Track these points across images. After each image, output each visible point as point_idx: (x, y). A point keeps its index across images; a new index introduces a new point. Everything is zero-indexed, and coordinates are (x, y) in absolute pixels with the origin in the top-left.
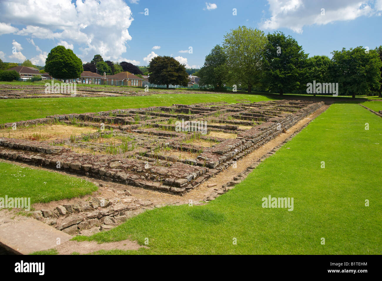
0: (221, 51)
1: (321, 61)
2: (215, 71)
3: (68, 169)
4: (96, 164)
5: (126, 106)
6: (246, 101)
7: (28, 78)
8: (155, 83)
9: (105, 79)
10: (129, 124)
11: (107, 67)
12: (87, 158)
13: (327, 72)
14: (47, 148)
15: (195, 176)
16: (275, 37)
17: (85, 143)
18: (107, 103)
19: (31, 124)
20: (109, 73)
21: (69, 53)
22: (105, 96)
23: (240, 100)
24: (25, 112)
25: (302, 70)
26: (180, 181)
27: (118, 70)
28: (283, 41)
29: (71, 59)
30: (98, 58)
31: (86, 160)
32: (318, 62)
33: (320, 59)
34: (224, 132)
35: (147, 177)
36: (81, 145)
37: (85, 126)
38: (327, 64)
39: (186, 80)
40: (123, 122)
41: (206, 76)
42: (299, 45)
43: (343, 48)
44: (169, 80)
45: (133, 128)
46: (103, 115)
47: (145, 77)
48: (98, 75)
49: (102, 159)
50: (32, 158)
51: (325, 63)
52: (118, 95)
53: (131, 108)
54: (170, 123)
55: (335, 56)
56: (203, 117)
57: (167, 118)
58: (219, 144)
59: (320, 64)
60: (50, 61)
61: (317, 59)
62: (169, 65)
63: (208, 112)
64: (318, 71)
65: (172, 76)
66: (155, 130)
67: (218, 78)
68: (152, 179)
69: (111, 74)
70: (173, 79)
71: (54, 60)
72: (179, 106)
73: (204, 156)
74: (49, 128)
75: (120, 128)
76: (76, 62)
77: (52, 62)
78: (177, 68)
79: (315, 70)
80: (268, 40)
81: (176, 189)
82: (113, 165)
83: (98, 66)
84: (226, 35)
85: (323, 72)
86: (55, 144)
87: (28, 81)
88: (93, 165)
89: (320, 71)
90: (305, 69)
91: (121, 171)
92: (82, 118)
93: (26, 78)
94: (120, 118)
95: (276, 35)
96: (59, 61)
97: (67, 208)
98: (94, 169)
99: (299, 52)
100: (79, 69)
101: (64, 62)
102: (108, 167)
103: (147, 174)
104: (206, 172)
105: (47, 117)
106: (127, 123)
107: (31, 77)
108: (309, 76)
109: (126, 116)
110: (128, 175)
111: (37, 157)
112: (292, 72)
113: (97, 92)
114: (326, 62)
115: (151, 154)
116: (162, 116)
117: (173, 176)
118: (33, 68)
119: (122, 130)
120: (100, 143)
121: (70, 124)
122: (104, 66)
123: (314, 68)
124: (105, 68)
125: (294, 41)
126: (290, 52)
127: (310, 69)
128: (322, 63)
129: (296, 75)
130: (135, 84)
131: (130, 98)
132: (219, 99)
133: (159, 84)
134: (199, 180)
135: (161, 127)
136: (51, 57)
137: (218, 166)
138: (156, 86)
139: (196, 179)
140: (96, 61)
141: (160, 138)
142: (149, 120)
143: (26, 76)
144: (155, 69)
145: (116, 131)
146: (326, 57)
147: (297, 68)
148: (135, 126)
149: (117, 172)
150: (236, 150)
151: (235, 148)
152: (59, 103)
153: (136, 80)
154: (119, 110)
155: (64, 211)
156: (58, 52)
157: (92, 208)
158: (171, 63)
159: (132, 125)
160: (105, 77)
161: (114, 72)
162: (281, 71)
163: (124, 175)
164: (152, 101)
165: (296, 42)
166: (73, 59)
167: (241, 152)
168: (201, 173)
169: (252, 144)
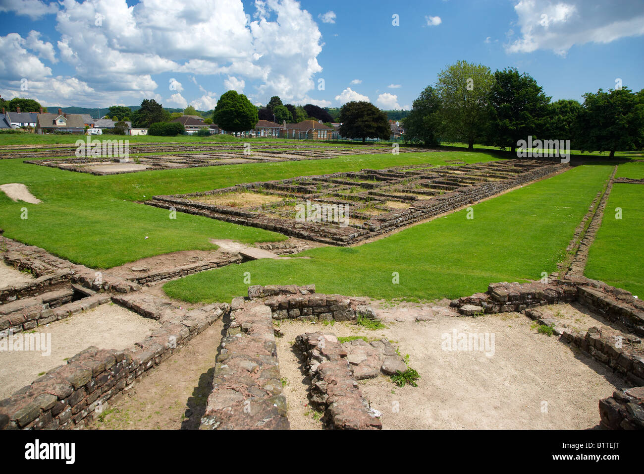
0: (434, 95)
1: (567, 108)
2: (424, 121)
3: (266, 228)
4: (285, 225)
5: (309, 173)
6: (459, 162)
7: (194, 132)
8: (348, 137)
9: (285, 129)
10: (312, 193)
11: (287, 112)
12: (278, 221)
13: (576, 122)
14: (247, 213)
15: (356, 236)
16: (506, 75)
17: (274, 210)
18: (290, 170)
19: (224, 192)
20: (289, 119)
21: (242, 99)
22: (286, 160)
23: (450, 161)
24: (216, 181)
25: (541, 120)
26: (344, 238)
27: (301, 117)
28: (515, 81)
29: (245, 107)
30: (276, 101)
31: (277, 222)
32: (563, 109)
33: (566, 105)
34: (402, 202)
35: (321, 235)
36: (271, 212)
37: (271, 194)
38: (576, 110)
39: (387, 132)
40: (306, 191)
41: (412, 128)
42: (539, 85)
43: (599, 89)
44: (365, 132)
45: (315, 197)
46: (286, 183)
47: (336, 125)
48: (276, 124)
49: (289, 222)
50: (238, 220)
51: (573, 110)
52: (300, 157)
53: (315, 174)
54: (352, 192)
55: (586, 100)
56: (390, 185)
57: (350, 187)
58: (387, 213)
59: (566, 111)
60: (220, 110)
61: (563, 105)
62: (366, 113)
63: (397, 180)
64: (563, 121)
65: (369, 127)
66: (334, 199)
67: (429, 130)
68: (325, 236)
69: (292, 122)
70: (371, 131)
71: (225, 109)
72: (368, 172)
73: (370, 222)
74: (240, 196)
75: (302, 197)
76: (250, 111)
77: (221, 112)
78: (375, 116)
79: (559, 119)
80: (497, 79)
81: (340, 243)
82: (297, 226)
83: (276, 111)
84: (440, 72)
85: (569, 123)
86: (251, 210)
87: (194, 134)
88: (283, 226)
89: (566, 121)
90: (544, 118)
91: (303, 231)
92: (267, 186)
93: (192, 132)
94: (303, 187)
95: (507, 72)
96: (231, 110)
97: (272, 246)
98: (284, 229)
99: (537, 94)
100: (254, 119)
101: (236, 111)
102: (294, 227)
103: (321, 233)
104: (367, 233)
105: (236, 186)
106: (310, 192)
107: (196, 129)
108: (550, 128)
109: (309, 184)
110: (308, 233)
111: (241, 219)
112: (526, 122)
113: (278, 153)
114: (574, 108)
116: (346, 183)
117: (339, 234)
118: (196, 117)
119: (305, 198)
120: (286, 210)
121: (257, 192)
122: (283, 112)
123: (557, 117)
124: (284, 115)
125: (531, 80)
126: (525, 95)
127: (552, 118)
128: (569, 110)
129: (532, 127)
130: (322, 136)
131: (315, 162)
132: (421, 161)
133: (353, 137)
134: (359, 238)
135: (341, 196)
136: (221, 104)
137: (379, 230)
138: (350, 140)
139: (357, 237)
140: (273, 105)
142: (331, 189)
143: (191, 129)
144: (348, 118)
145: (300, 200)
146: (575, 102)
147: (534, 117)
148: (316, 195)
149: (300, 231)
150: (401, 219)
151: (400, 217)
152: (245, 170)
153: (324, 131)
154: (302, 177)
155: (271, 247)
156: (229, 98)
157: (286, 248)
158: (369, 110)
159: (314, 194)
160: (284, 126)
161: (296, 118)
162: (511, 120)
163: (305, 233)
164: (338, 165)
165: (535, 81)
166: (247, 107)
167: (406, 220)
168: (362, 234)
169: (422, 214)
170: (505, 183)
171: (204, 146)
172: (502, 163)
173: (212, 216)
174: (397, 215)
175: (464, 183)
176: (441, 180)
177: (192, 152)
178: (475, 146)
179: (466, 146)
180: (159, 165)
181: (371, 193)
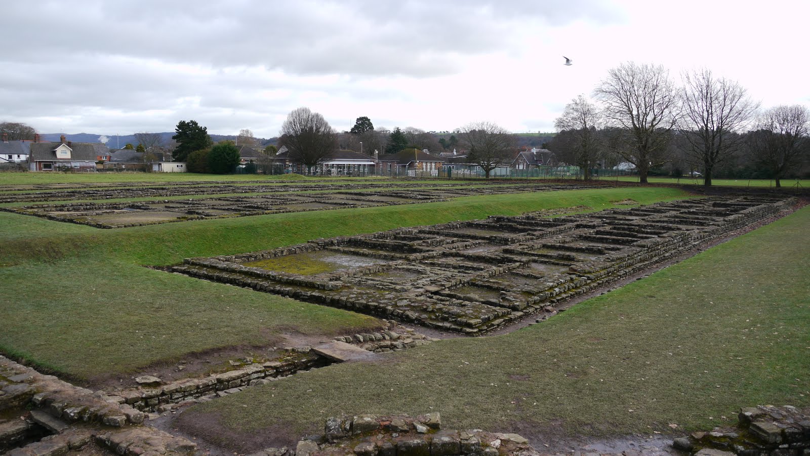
4: (382, 302)
6: (630, 202)
9: (377, 162)
10: (419, 252)
14: (325, 284)
15: (491, 318)
23: (616, 201)
26: (473, 321)
30: (363, 124)
31: (371, 298)
34: (555, 263)
35: (437, 317)
40: (411, 250)
45: (424, 258)
46: (381, 238)
48: (364, 155)
50: (311, 295)
53: (422, 224)
56: (533, 239)
57: (476, 241)
63: (542, 230)
66: (454, 261)
68: (444, 319)
73: (510, 296)
75: (406, 258)
81: (468, 330)
82: (400, 303)
91: (409, 310)
92: (354, 243)
94: (407, 243)
97: (364, 337)
98: (380, 308)
102: (396, 306)
103: (437, 314)
104: (508, 314)
105: (308, 242)
106: (417, 251)
109: (414, 239)
110: (417, 314)
111: (316, 293)
113: (367, 195)
115: (445, 292)
117: (466, 316)
119: (409, 260)
130: (429, 170)
135: (463, 256)
137: (525, 308)
139: (492, 320)
140: (361, 129)
141: (459, 272)
142: (448, 246)
148: (427, 254)
149: (405, 311)
150: (557, 290)
151: (556, 287)
152: (321, 220)
154: (404, 229)
155: (362, 340)
157: (384, 339)
159: (422, 254)
160: (377, 158)
163: (413, 315)
167: (565, 292)
168: (500, 314)
169: (589, 281)
170: (706, 232)
171: (263, 186)
172: (694, 203)
173: (272, 288)
174: (551, 284)
175: (643, 232)
176: (608, 228)
177: (247, 195)
178: (650, 180)
179: (637, 179)
180: (198, 213)
181: (506, 251)
